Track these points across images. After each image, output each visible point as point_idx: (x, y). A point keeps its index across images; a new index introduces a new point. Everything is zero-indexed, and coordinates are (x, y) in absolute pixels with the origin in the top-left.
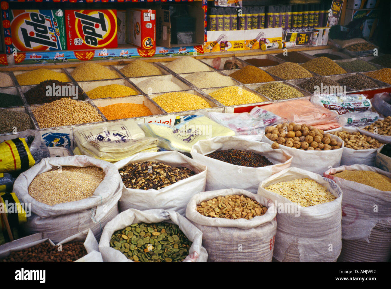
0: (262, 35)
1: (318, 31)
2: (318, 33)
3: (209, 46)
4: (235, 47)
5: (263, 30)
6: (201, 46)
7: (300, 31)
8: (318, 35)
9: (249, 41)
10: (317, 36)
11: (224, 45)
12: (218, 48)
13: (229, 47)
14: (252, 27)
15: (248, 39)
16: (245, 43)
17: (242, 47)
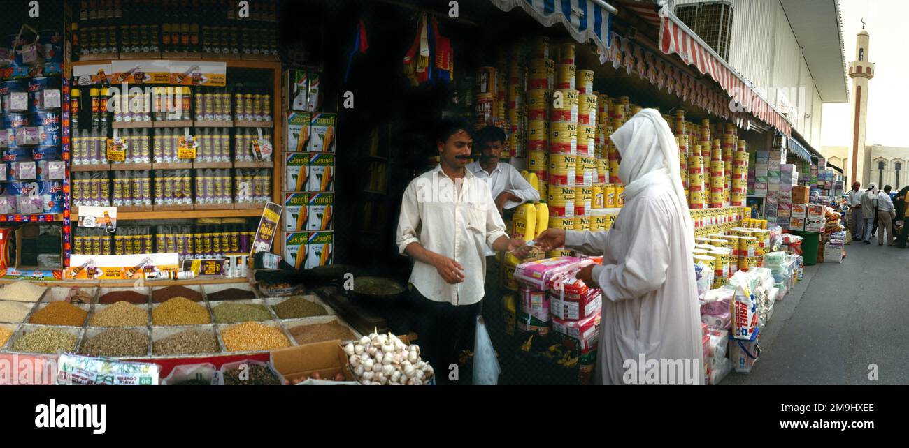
0: (146, 261)
1: (229, 258)
2: (228, 261)
3: (72, 272)
4: (108, 275)
5: (149, 255)
6: (62, 272)
7: (209, 257)
8: (229, 264)
9: (128, 268)
10: (227, 265)
11: (92, 271)
12: (85, 274)
13: (99, 275)
14: (133, 251)
15: (126, 266)
16: (123, 270)
17: (119, 275)
